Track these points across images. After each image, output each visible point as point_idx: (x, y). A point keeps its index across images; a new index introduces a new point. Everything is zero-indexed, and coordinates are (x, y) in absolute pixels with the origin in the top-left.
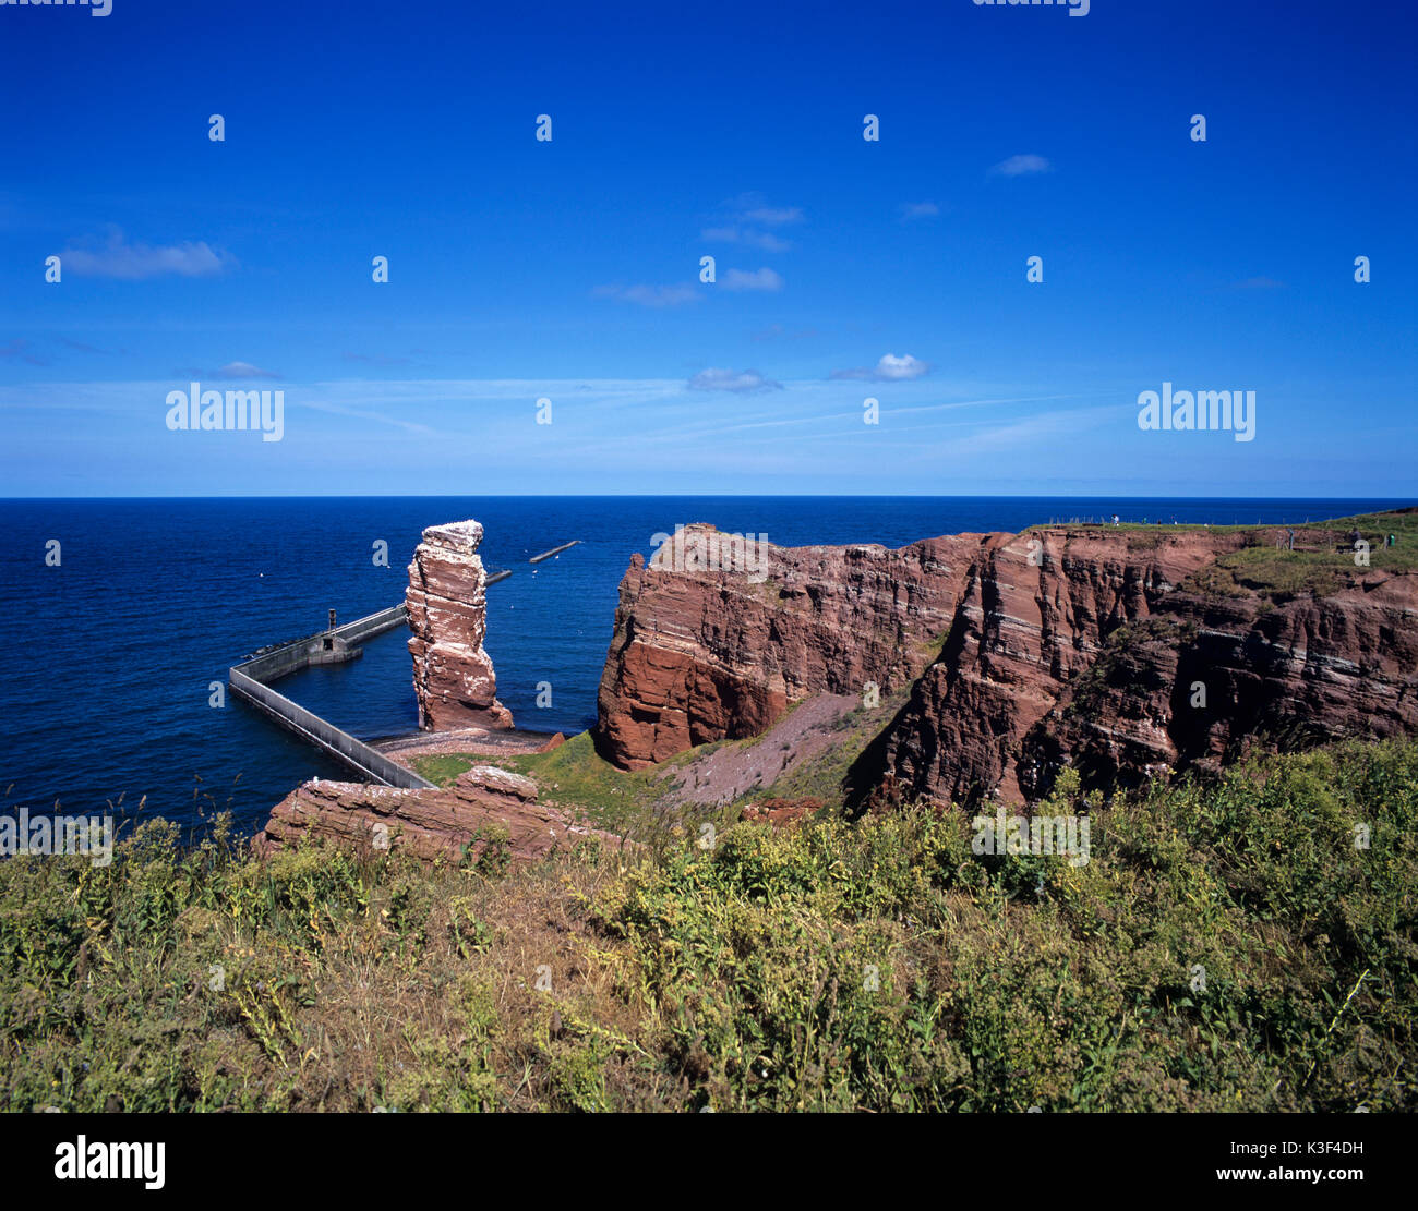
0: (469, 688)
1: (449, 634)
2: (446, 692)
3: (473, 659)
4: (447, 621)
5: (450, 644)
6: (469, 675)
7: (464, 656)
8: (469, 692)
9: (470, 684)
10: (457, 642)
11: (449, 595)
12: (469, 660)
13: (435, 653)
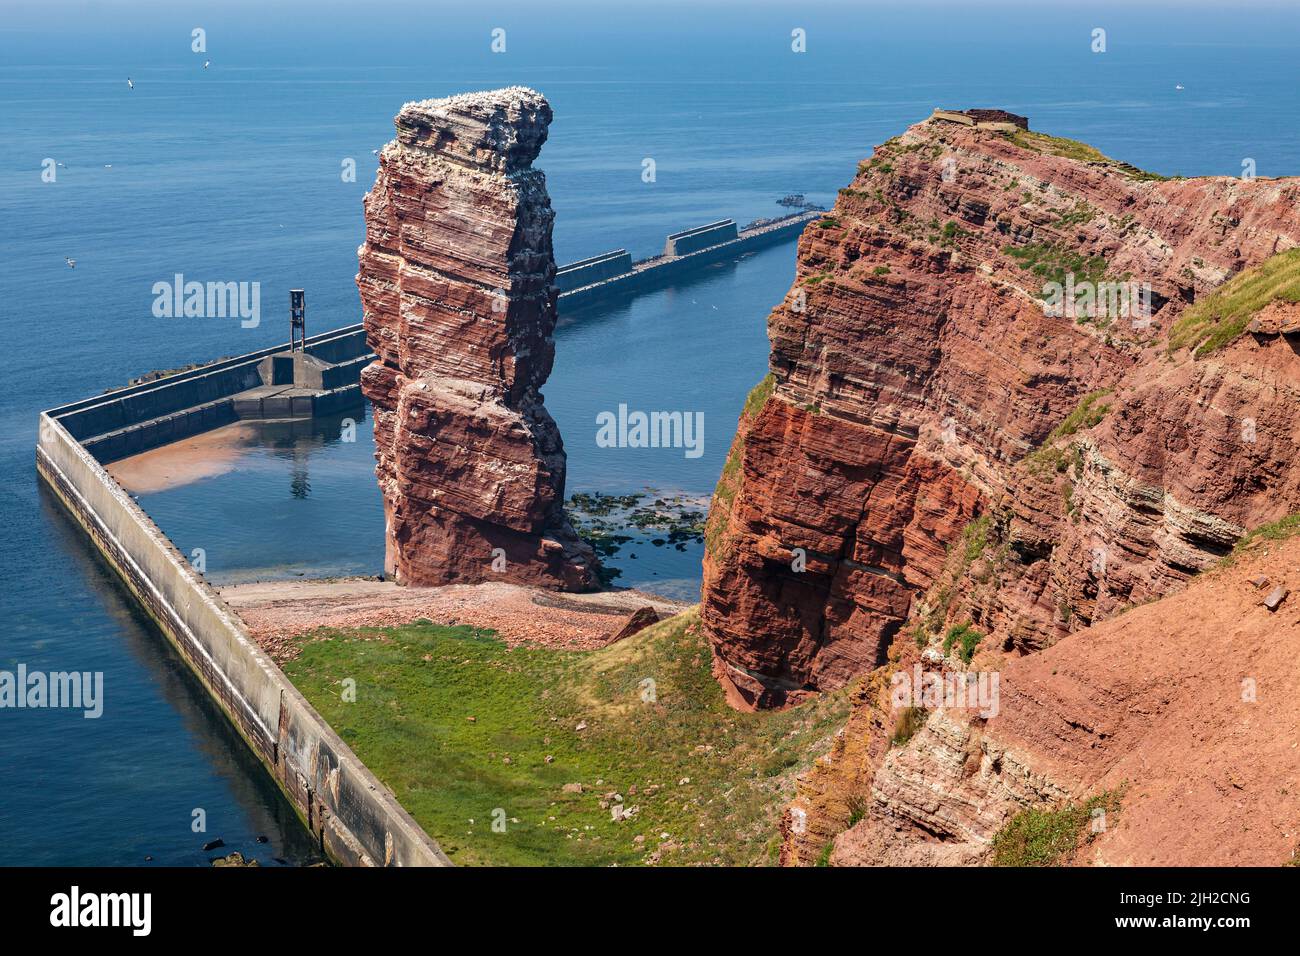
0: (486, 487)
1: (447, 358)
2: (436, 493)
3: (501, 419)
4: (442, 328)
5: (450, 381)
6: (491, 454)
7: (480, 414)
8: (489, 497)
9: (490, 478)
10: (469, 377)
11: (448, 266)
12: (492, 424)
13: (416, 404)
